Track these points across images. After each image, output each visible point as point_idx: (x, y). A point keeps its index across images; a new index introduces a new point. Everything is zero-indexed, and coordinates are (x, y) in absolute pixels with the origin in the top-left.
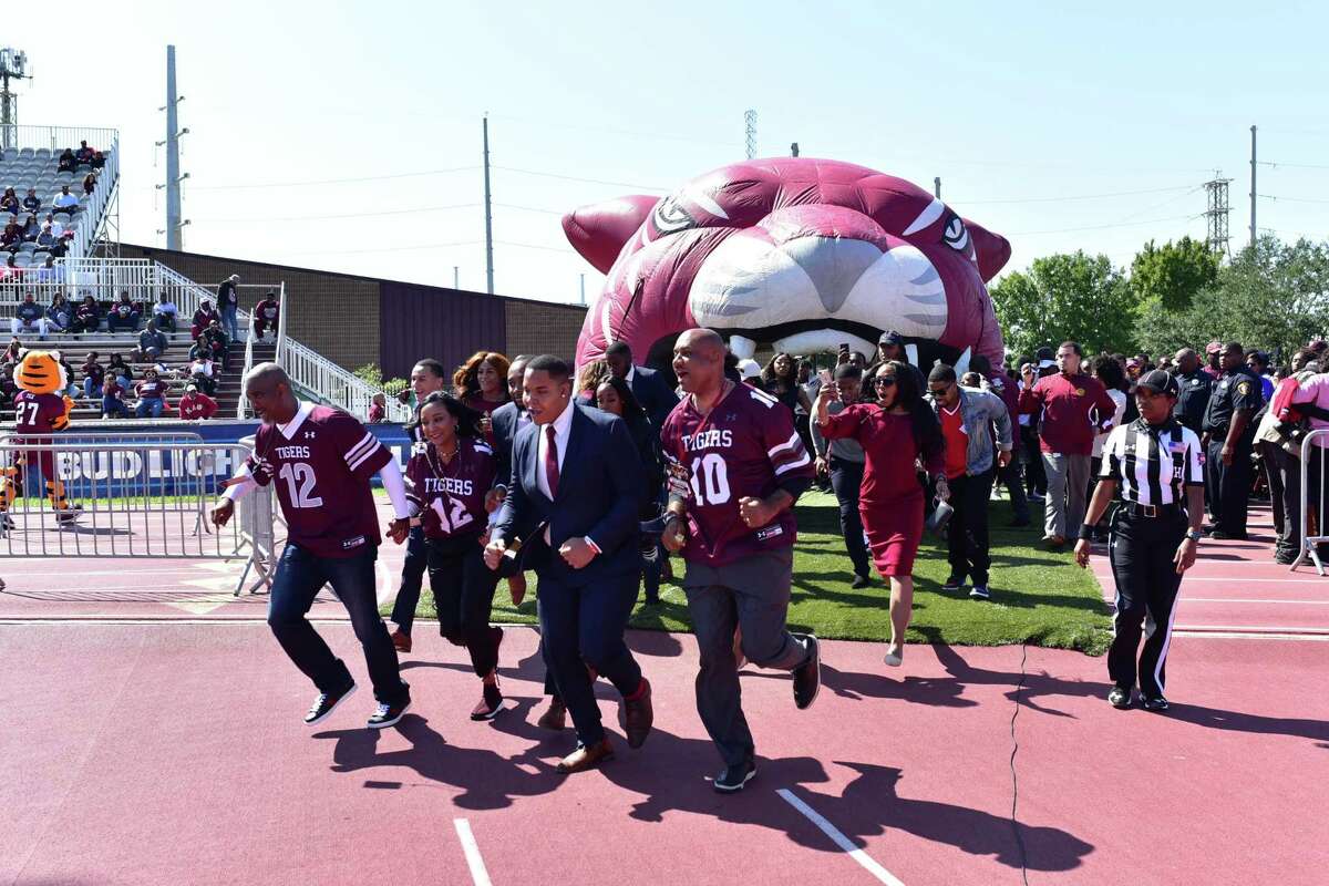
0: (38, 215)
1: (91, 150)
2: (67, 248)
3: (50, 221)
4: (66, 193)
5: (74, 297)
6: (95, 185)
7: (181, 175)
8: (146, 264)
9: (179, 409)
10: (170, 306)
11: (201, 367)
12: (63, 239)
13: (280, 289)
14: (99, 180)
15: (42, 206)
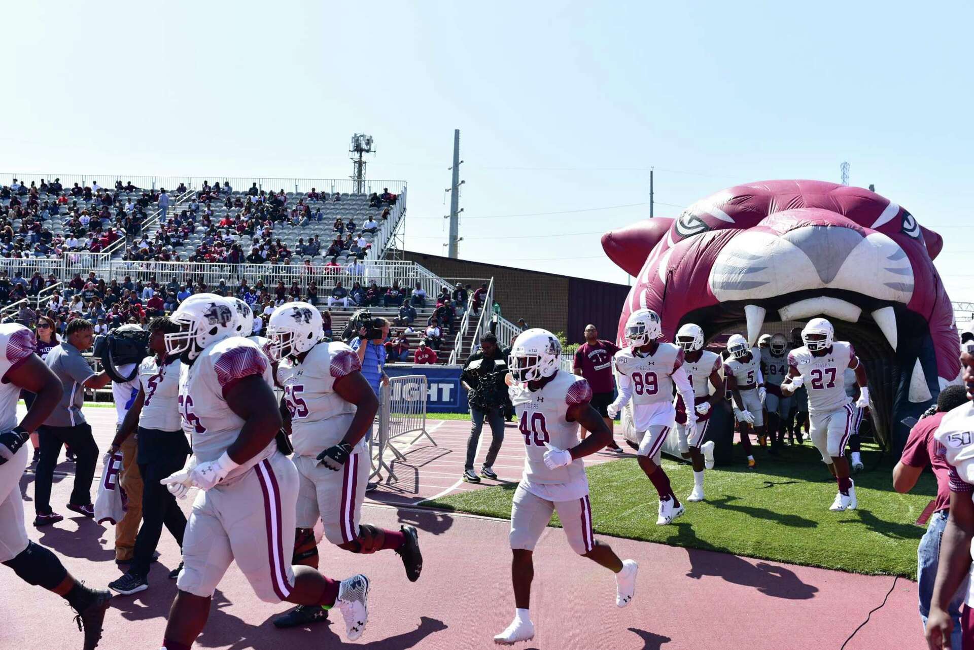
0: (354, 233)
1: (390, 194)
2: (366, 254)
3: (360, 238)
4: (371, 221)
5: (367, 285)
6: (388, 216)
7: (459, 210)
8: (409, 264)
9: (414, 356)
10: (422, 291)
11: (433, 330)
12: (365, 249)
13: (489, 281)
14: (391, 212)
15: (357, 228)
